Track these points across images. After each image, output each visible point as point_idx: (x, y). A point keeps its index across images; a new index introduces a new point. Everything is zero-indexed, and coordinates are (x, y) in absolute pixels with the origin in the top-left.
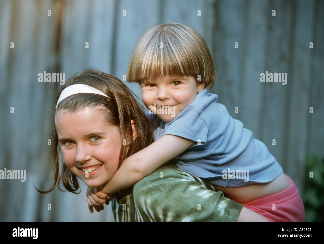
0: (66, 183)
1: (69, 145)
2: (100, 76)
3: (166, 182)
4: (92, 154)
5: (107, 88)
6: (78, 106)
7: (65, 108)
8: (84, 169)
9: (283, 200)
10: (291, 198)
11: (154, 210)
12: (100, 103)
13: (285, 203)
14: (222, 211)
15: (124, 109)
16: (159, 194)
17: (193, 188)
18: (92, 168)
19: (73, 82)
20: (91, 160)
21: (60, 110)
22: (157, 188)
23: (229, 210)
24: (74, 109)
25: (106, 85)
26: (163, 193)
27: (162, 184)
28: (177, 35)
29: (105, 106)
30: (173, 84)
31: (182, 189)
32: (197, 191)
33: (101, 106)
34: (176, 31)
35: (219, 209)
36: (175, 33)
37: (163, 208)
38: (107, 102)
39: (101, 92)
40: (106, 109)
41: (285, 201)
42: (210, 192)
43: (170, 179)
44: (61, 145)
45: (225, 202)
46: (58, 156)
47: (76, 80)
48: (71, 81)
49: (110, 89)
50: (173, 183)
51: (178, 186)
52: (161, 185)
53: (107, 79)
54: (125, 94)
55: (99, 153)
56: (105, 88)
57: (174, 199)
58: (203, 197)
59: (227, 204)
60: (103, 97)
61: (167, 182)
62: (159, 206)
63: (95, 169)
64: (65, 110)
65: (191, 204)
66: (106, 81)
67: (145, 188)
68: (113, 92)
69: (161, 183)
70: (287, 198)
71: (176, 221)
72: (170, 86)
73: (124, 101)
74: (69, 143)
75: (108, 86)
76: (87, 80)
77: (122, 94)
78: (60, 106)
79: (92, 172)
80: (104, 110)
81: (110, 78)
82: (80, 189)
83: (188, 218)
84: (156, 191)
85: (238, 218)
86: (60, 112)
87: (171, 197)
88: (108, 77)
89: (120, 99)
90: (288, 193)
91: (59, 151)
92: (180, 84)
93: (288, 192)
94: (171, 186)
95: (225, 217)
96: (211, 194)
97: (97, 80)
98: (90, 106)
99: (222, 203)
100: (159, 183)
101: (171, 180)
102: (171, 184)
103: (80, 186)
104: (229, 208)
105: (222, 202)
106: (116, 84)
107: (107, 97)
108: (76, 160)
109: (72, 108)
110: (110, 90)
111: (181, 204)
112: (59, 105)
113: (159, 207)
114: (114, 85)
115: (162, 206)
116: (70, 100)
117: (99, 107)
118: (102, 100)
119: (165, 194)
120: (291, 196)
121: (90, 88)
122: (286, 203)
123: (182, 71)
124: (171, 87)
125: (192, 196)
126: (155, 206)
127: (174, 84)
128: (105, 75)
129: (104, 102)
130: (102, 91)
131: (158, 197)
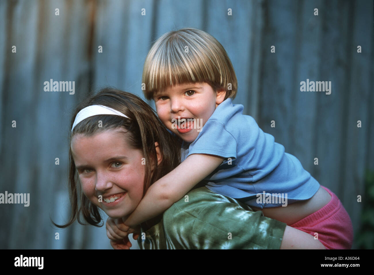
0: (87, 215)
1: (88, 172)
2: (118, 95)
3: (199, 206)
4: (114, 182)
5: (126, 108)
6: (95, 130)
7: (82, 132)
8: (106, 199)
9: (327, 216)
10: (335, 213)
11: (189, 238)
12: (120, 125)
13: (329, 218)
14: (264, 233)
15: (147, 129)
16: (193, 221)
17: (229, 210)
18: (114, 197)
19: (89, 103)
20: (112, 189)
21: (75, 135)
22: (190, 214)
23: (272, 230)
24: (91, 132)
25: (126, 104)
26: (197, 219)
27: (196, 209)
28: (186, 40)
29: (125, 128)
30: (186, 94)
31: (218, 213)
32: (234, 213)
33: (121, 128)
34: (185, 36)
35: (261, 230)
36: (185, 38)
37: (198, 236)
38: (128, 123)
39: (120, 113)
40: (126, 131)
41: (329, 217)
42: (248, 213)
43: (203, 202)
44: (78, 173)
45: (266, 222)
46: (75, 186)
47: (92, 101)
48: (86, 102)
49: (130, 108)
50: (207, 206)
51: (213, 209)
52: (194, 210)
53: (127, 98)
54: (147, 114)
55: (121, 180)
56: (125, 108)
57: (210, 224)
58: (242, 219)
59: (269, 224)
60: (123, 118)
61: (201, 206)
62: (194, 233)
63: (117, 198)
64: (81, 134)
65: (229, 228)
66: (125, 100)
67: (176, 215)
68: (133, 112)
69: (194, 208)
70: (330, 213)
71: (215, 248)
72: (183, 96)
73: (146, 121)
74: (88, 171)
75: (127, 106)
76: (104, 101)
77: (144, 114)
78: (76, 130)
79: (114, 202)
80: (125, 132)
81: (130, 97)
82: (103, 221)
83: (228, 244)
84: (189, 217)
85: (282, 238)
86: (76, 137)
87: (207, 222)
88: (127, 96)
89: (141, 119)
90: (330, 208)
91: (77, 180)
92: (194, 94)
93: (330, 206)
94: (205, 210)
95: (268, 238)
96: (250, 215)
97: (116, 99)
98: (109, 128)
99: (263, 224)
100: (191, 208)
101: (204, 204)
102: (205, 208)
103: (103, 218)
104: (271, 228)
105: (263, 222)
106: (136, 103)
107: (127, 118)
108: (97, 189)
109: (89, 131)
110: (131, 110)
111: (218, 229)
112: (74, 129)
113: (195, 235)
114: (134, 104)
115: (198, 233)
116: (86, 123)
117: (119, 130)
118: (122, 121)
119: (200, 219)
120: (334, 211)
121: (108, 109)
122: (331, 219)
123: (193, 78)
124: (185, 98)
125: (230, 219)
126: (190, 234)
127: (188, 94)
128: (124, 94)
129: (124, 124)
130: (122, 111)
131: (192, 223)
